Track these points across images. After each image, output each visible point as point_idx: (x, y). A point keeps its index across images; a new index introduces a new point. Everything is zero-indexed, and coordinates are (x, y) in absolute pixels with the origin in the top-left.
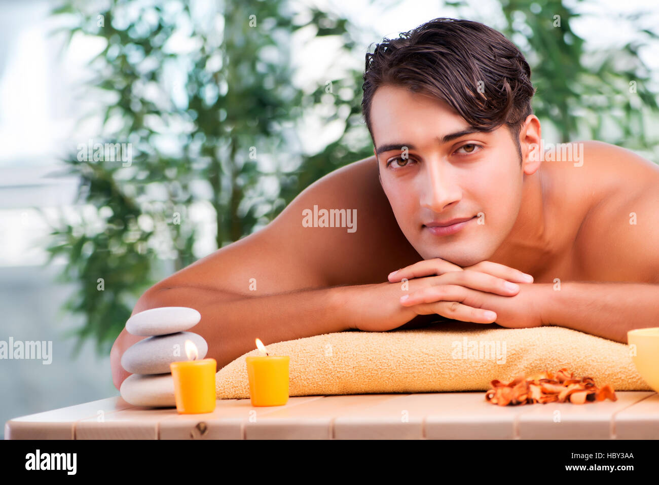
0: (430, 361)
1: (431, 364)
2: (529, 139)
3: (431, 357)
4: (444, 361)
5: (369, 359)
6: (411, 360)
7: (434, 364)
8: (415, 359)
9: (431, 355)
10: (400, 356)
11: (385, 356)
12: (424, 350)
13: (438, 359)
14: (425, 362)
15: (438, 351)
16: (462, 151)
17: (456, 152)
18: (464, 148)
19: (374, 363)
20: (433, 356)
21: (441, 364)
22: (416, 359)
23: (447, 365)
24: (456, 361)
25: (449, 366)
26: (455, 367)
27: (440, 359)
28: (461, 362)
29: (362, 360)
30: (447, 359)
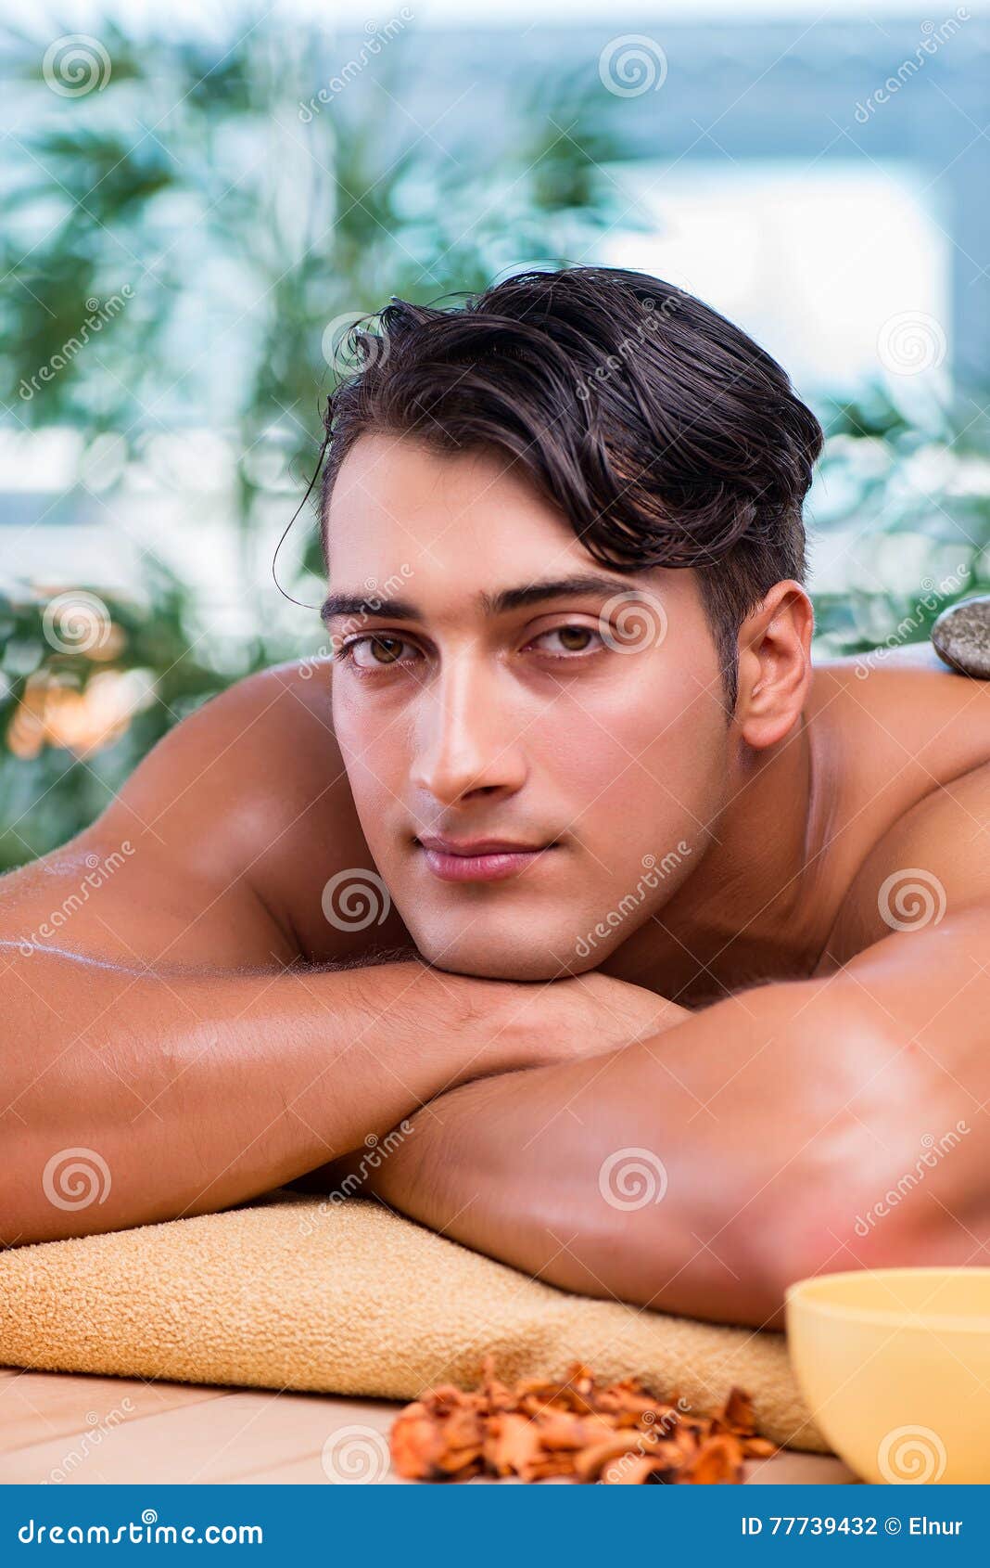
0: (282, 1335)
1: (286, 1345)
2: (768, 646)
3: (286, 1322)
4: (318, 1338)
5: (126, 1318)
6: (234, 1327)
7: (294, 1345)
8: (244, 1323)
9: (287, 1316)
10: (208, 1314)
11: (168, 1311)
12: (272, 1299)
13: (302, 1330)
14: (270, 1336)
15: (306, 1305)
16: (554, 646)
17: (534, 643)
18: (561, 639)
19: (139, 1329)
20: (291, 1319)
21: (311, 1345)
22: (247, 1325)
23: (327, 1351)
24: (348, 1344)
25: (331, 1354)
26: (346, 1360)
27: (308, 1331)
28: (360, 1347)
29: (108, 1318)
30: (326, 1335)
